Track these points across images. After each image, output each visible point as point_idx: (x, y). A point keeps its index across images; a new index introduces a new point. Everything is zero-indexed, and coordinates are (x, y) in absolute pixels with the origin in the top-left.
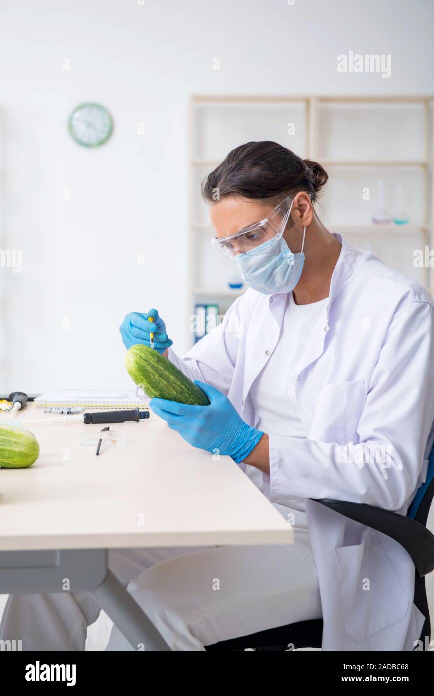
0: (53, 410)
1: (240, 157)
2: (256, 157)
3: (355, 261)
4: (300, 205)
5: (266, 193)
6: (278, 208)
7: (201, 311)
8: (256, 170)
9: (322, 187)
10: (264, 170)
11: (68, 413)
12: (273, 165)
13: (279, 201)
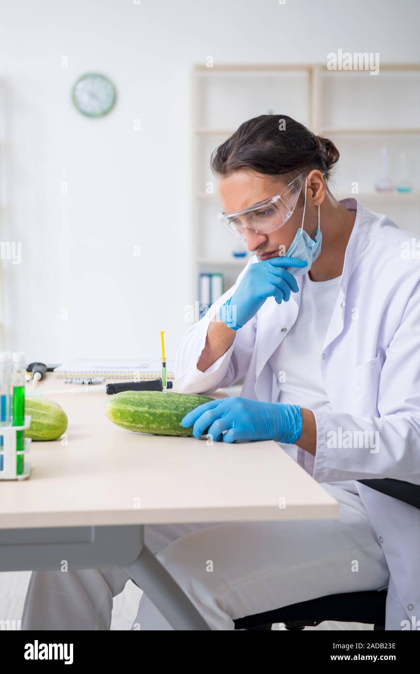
0: (74, 381)
1: (253, 129)
2: (269, 131)
3: (369, 230)
4: (312, 184)
5: (279, 169)
6: (291, 185)
7: (205, 280)
8: (269, 144)
9: (334, 164)
10: (277, 145)
11: (89, 383)
12: (287, 140)
13: (292, 178)
